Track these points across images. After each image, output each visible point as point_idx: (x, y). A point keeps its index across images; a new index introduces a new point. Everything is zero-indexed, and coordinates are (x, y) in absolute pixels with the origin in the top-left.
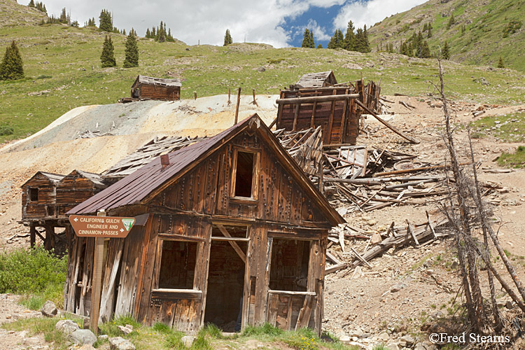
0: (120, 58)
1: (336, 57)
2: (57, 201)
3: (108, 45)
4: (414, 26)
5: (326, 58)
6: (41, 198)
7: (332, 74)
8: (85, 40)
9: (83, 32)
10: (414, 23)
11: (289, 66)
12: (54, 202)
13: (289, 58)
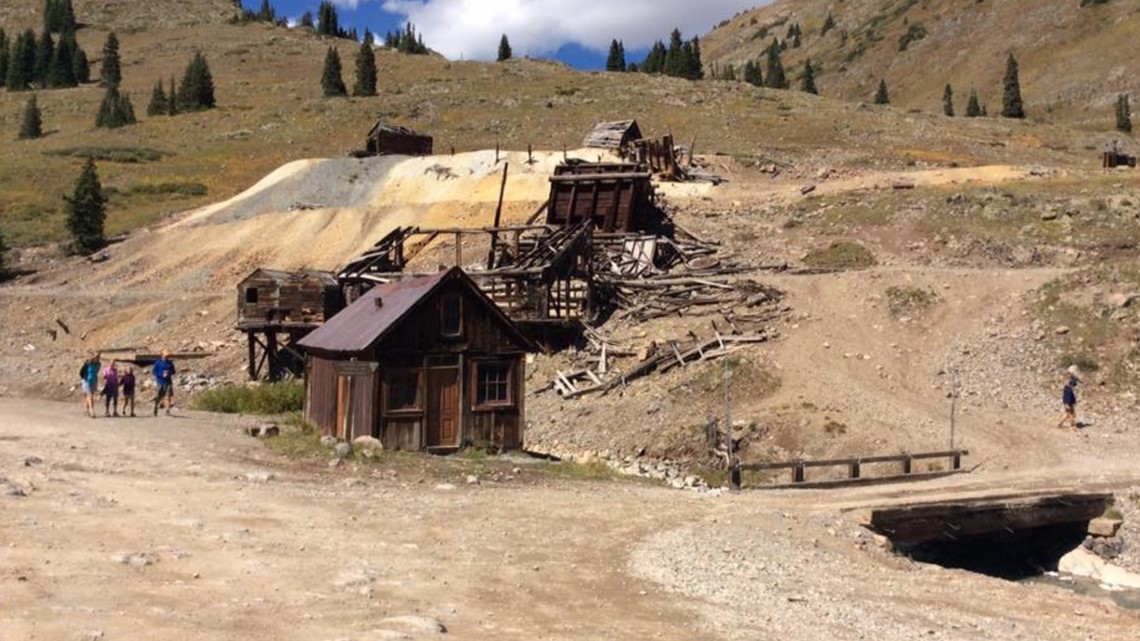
0: (350, 78)
1: (651, 86)
2: (280, 304)
3: (334, 63)
4: (776, 30)
5: (636, 88)
6: (262, 300)
7: (634, 125)
8: (299, 49)
9: (295, 36)
10: (776, 24)
11: (586, 100)
12: (276, 305)
13: (587, 88)
